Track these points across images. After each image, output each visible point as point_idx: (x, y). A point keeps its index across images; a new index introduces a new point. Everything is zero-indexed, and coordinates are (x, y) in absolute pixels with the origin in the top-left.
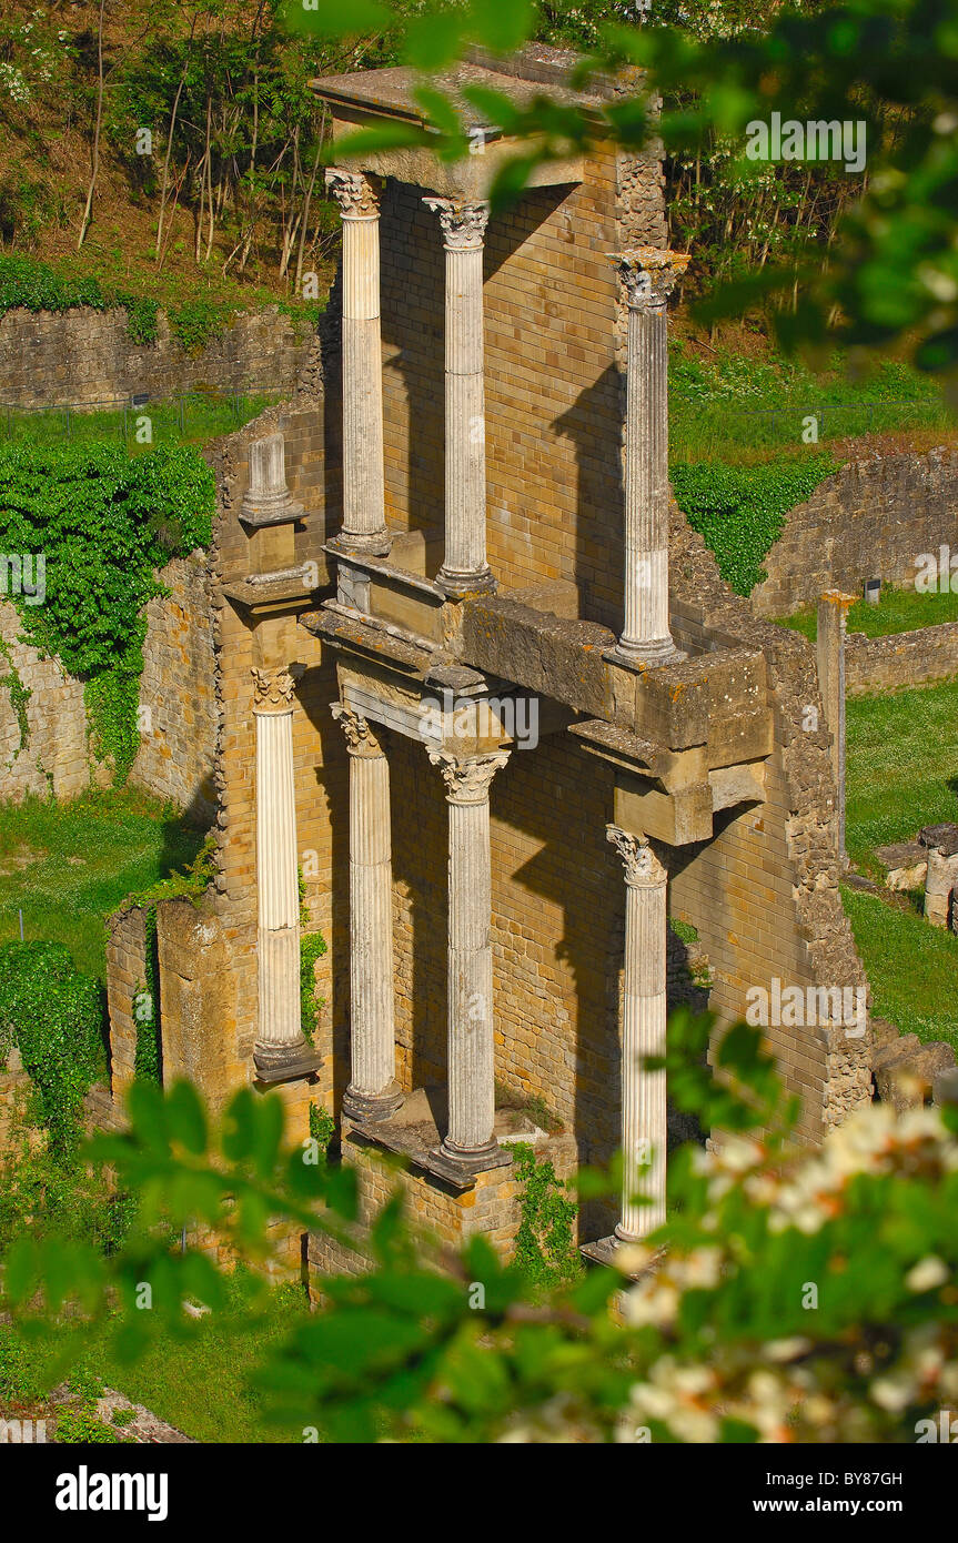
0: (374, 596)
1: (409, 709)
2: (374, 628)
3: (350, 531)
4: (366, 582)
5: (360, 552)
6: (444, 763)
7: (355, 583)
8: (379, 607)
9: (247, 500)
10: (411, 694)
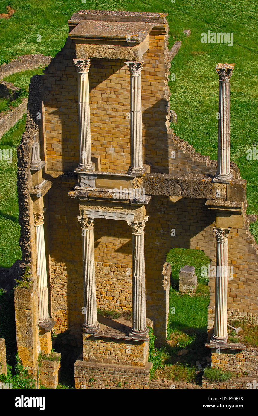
0: (98, 182)
1: (117, 212)
2: (102, 191)
3: (85, 165)
4: (94, 179)
5: (90, 171)
6: (134, 224)
7: (89, 180)
8: (100, 185)
9: (32, 164)
10: (117, 208)
